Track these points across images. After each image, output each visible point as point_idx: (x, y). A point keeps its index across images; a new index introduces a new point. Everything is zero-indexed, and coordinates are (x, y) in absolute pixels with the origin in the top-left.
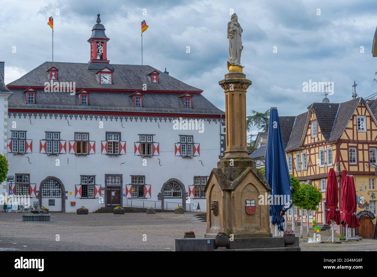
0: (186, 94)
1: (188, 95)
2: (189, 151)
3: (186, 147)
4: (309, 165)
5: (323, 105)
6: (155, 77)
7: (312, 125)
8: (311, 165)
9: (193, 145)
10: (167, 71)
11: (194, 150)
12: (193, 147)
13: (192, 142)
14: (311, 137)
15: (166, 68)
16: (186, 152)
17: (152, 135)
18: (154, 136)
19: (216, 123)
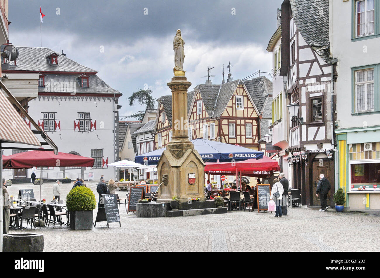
0: (83, 75)
1: (85, 76)
2: (86, 126)
3: (84, 123)
4: (194, 138)
5: (206, 86)
6: (54, 59)
7: (197, 104)
8: (196, 138)
9: (90, 122)
10: (64, 53)
11: (91, 125)
12: (90, 123)
13: (89, 119)
14: (196, 114)
15: (63, 50)
16: (84, 128)
17: (54, 113)
18: (55, 113)
19: (110, 101)
